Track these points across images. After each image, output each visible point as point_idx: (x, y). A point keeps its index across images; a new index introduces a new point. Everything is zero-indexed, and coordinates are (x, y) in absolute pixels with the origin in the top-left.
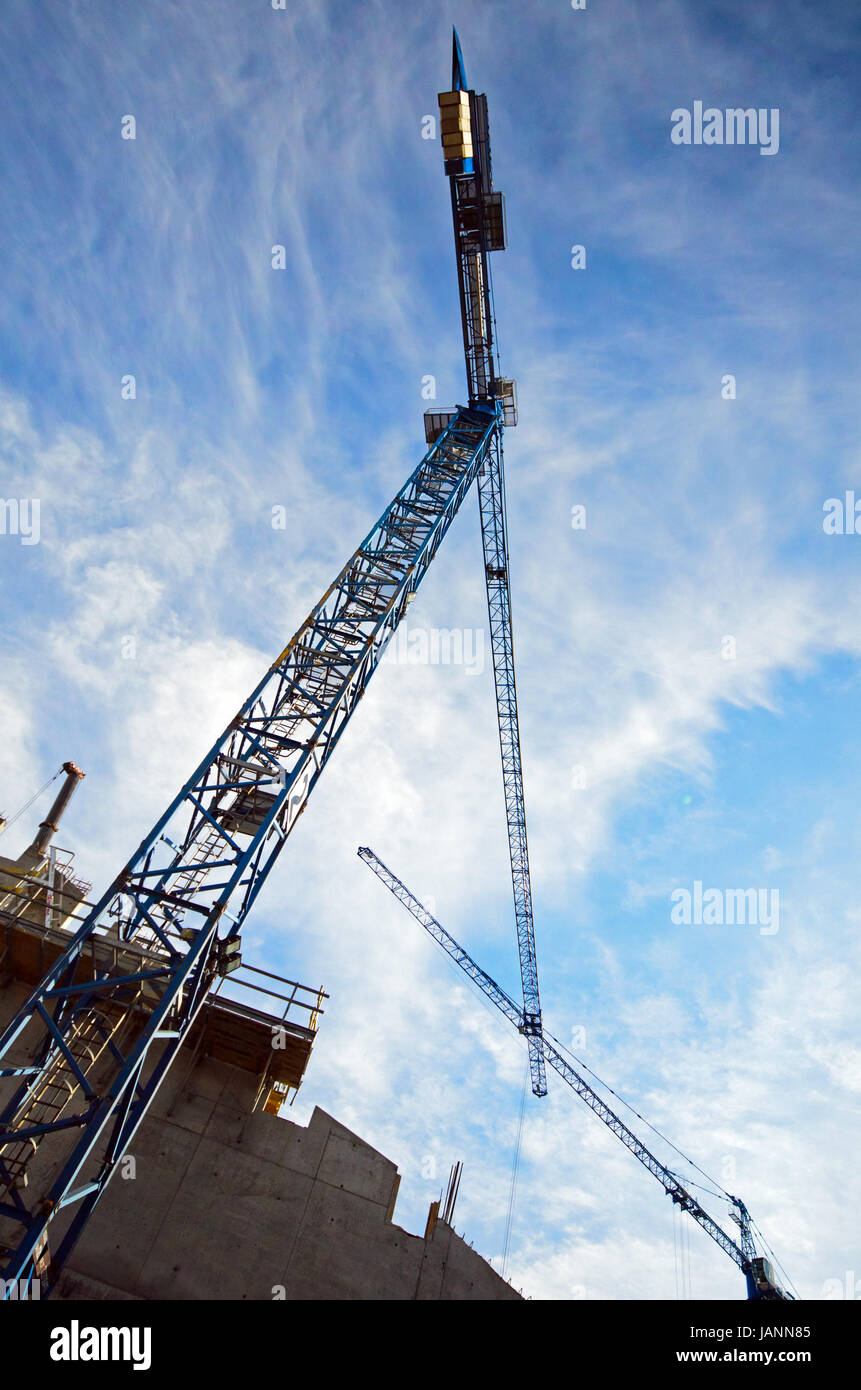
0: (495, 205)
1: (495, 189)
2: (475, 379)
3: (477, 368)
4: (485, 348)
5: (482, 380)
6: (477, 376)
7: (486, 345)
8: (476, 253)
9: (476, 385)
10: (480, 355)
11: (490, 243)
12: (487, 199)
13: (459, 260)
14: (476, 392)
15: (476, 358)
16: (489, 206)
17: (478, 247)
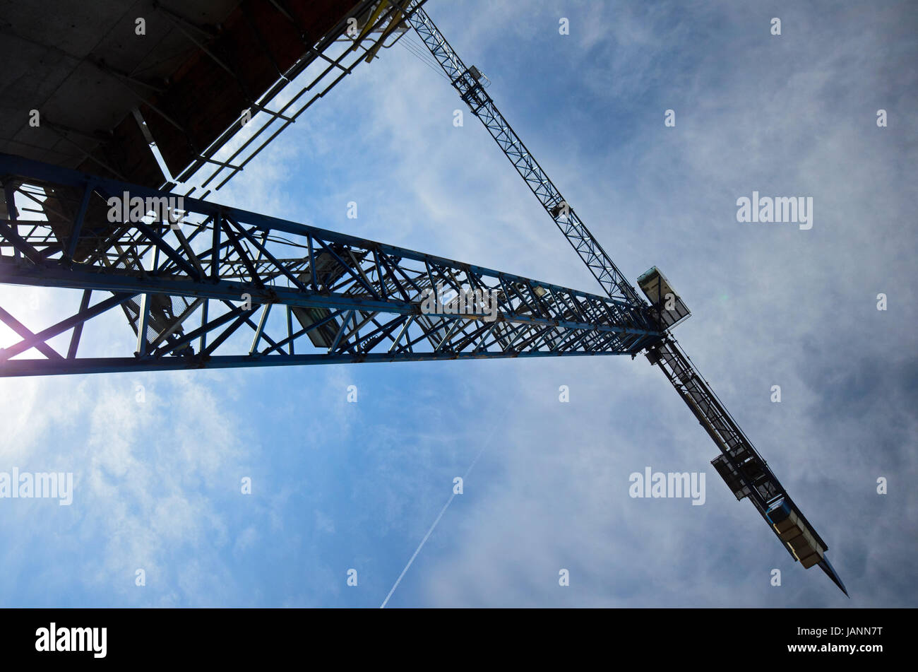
0: (738, 490)
1: (747, 499)
2: (673, 355)
3: (677, 364)
4: (681, 383)
5: (668, 357)
6: (673, 358)
7: (681, 386)
8: (732, 449)
9: (671, 351)
10: (682, 375)
11: (726, 461)
12: (747, 490)
13: (741, 437)
14: (667, 346)
15: (683, 371)
16: (743, 487)
17: (733, 454)
